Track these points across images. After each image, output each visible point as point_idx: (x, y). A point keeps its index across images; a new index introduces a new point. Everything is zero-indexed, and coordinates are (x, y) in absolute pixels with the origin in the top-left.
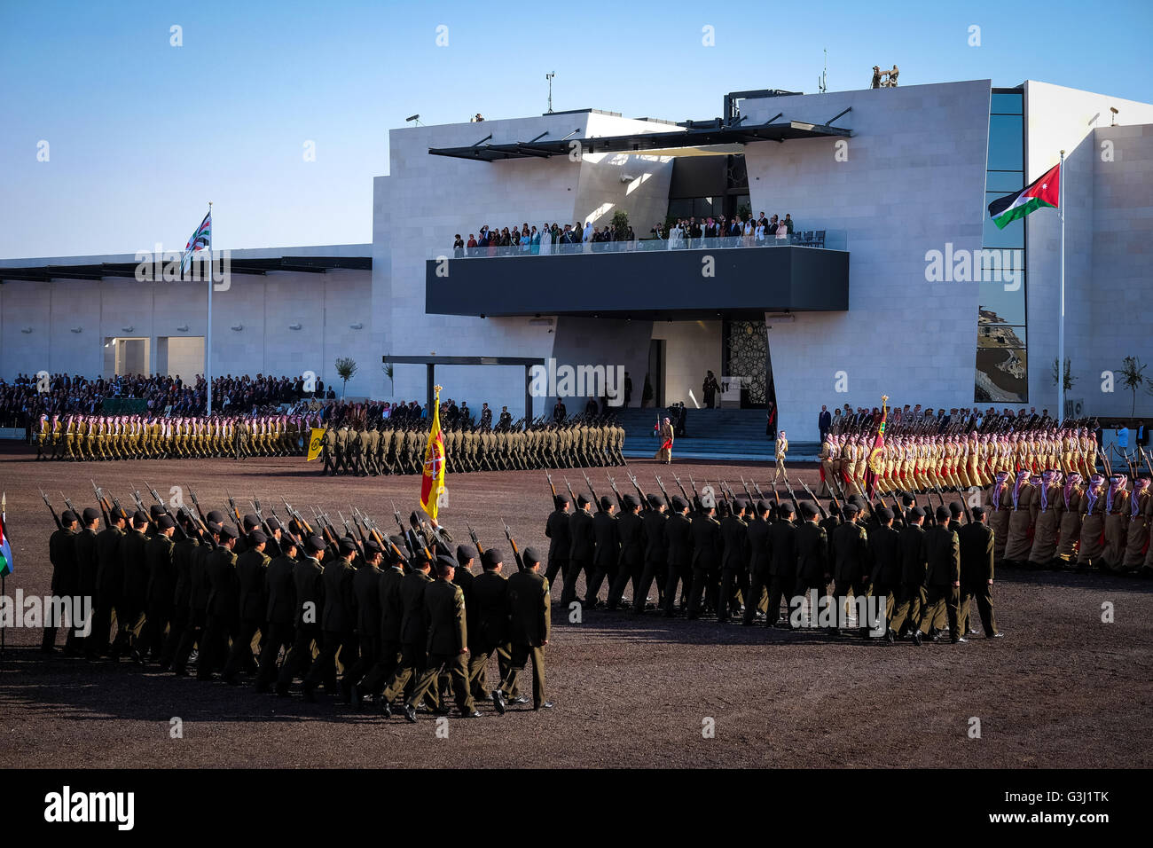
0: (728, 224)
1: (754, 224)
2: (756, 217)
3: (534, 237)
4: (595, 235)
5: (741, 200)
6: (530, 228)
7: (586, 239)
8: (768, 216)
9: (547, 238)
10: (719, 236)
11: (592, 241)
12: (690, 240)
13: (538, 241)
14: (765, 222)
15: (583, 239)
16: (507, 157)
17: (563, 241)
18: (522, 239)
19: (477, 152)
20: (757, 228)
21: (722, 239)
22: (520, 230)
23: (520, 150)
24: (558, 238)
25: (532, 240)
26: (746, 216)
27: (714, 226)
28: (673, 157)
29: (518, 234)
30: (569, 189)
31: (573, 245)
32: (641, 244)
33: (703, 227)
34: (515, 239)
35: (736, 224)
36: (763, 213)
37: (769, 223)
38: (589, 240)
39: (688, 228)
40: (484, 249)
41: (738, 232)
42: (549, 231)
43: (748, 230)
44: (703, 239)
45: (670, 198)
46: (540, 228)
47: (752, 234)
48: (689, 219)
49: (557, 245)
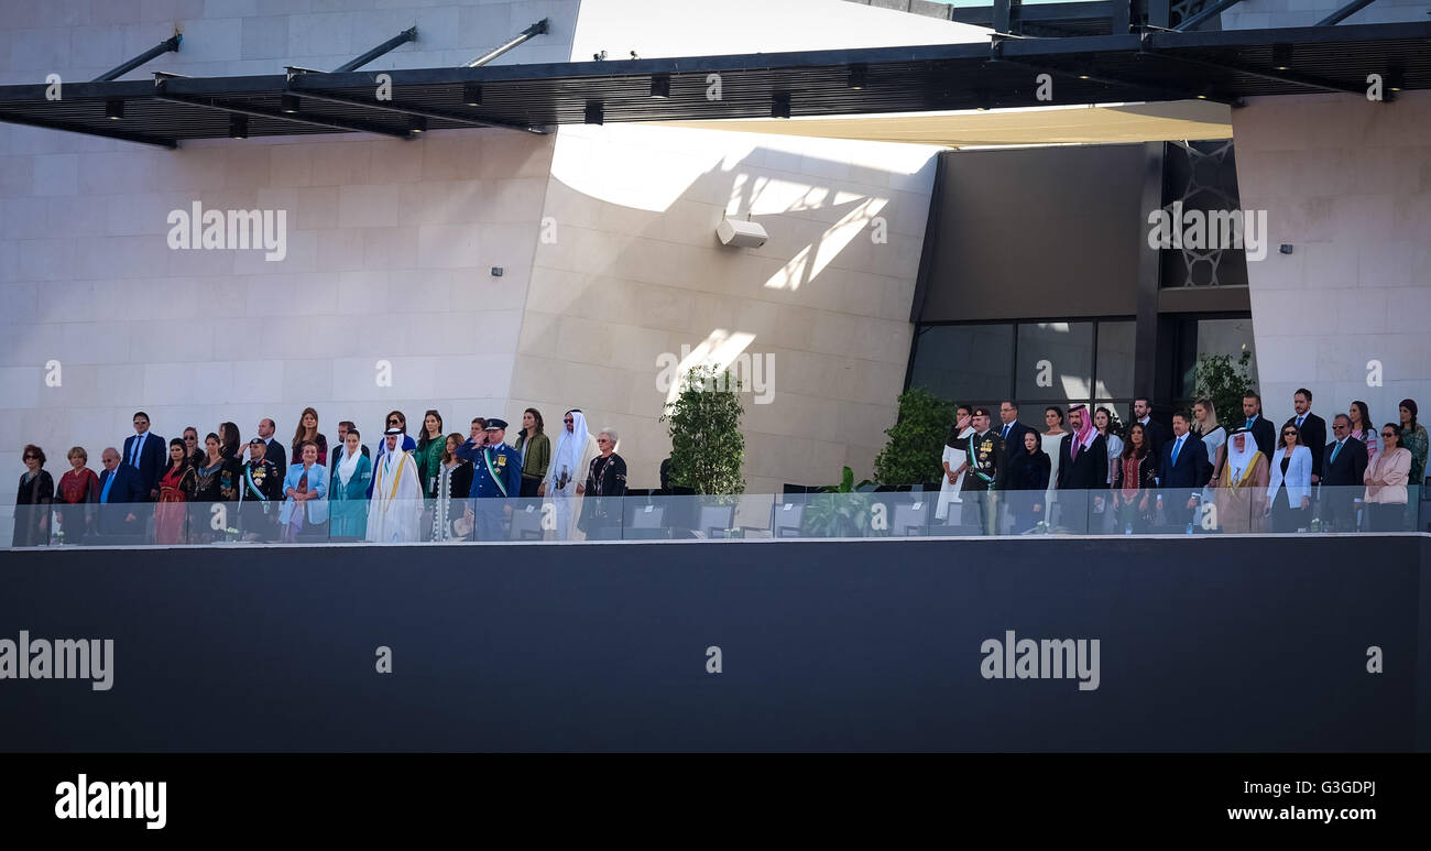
0: (1161, 433)
1: (1265, 437)
2: (1278, 409)
3: (348, 466)
4: (598, 464)
5: (1213, 339)
6: (329, 430)
7: (562, 482)
8: (1326, 408)
9: (400, 467)
10: (1119, 485)
11: (589, 491)
12: (992, 495)
13: (363, 488)
14: (1311, 432)
15: (549, 480)
16: (240, 129)
17: (463, 486)
18: (293, 474)
19: (115, 106)
20: (1279, 456)
21: (1129, 496)
22: (285, 437)
23: (295, 103)
24: (447, 470)
25: (334, 480)
26: (1235, 403)
27: (1100, 443)
28: (931, 151)
29: (275, 451)
30: (496, 272)
31: (508, 505)
32: (791, 511)
33: (1051, 444)
34: (261, 474)
35: (1196, 436)
36: (1308, 394)
37: (1330, 437)
38: (571, 487)
39: (987, 448)
40: (131, 512)
41: (1198, 470)
42: (408, 445)
43: (1242, 459)
44: (1050, 495)
45: (921, 321)
46: (372, 432)
47: (1254, 480)
48: (990, 408)
49: (444, 503)
